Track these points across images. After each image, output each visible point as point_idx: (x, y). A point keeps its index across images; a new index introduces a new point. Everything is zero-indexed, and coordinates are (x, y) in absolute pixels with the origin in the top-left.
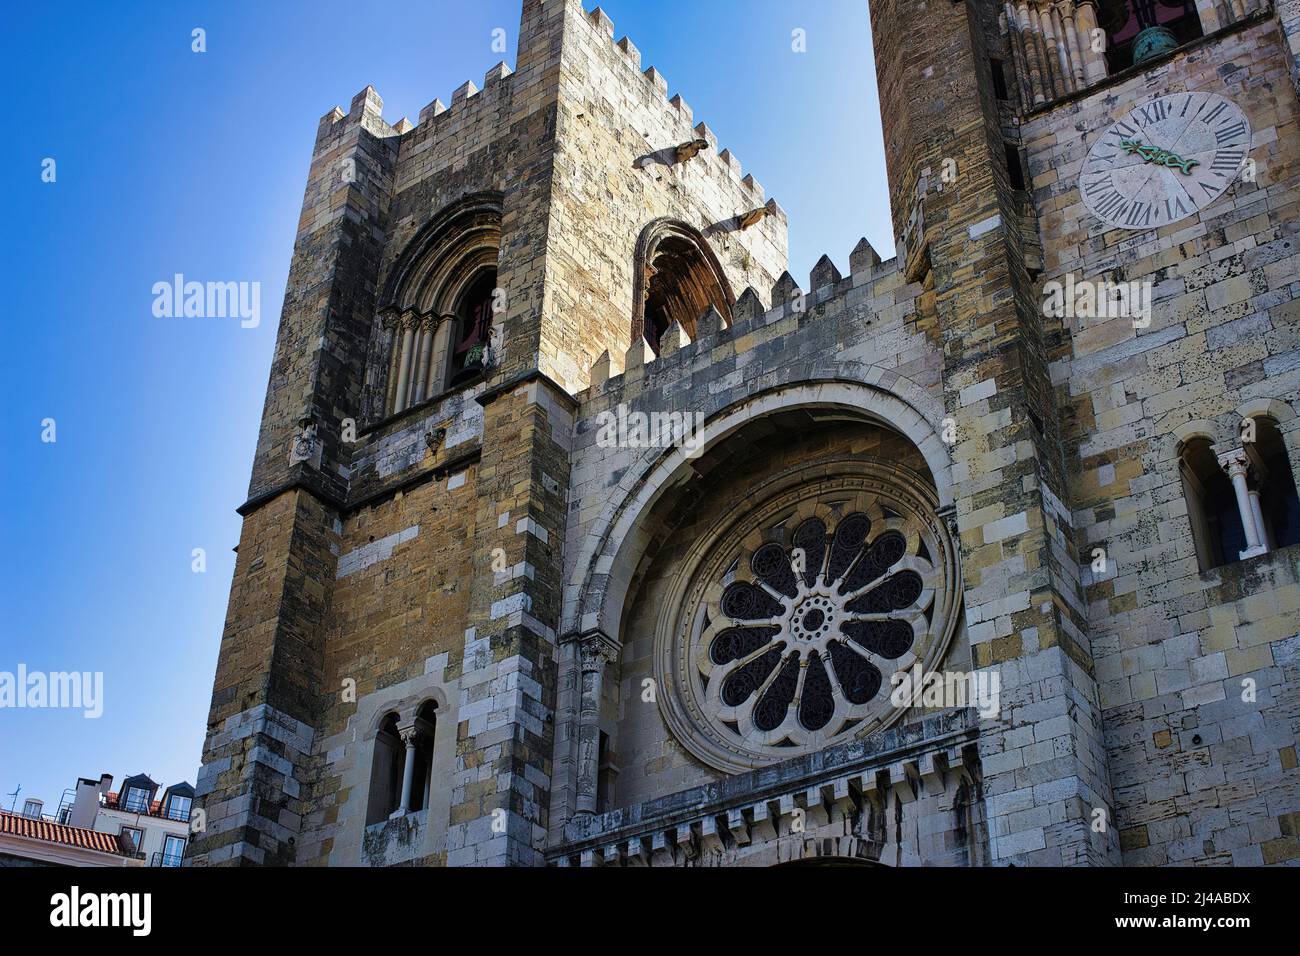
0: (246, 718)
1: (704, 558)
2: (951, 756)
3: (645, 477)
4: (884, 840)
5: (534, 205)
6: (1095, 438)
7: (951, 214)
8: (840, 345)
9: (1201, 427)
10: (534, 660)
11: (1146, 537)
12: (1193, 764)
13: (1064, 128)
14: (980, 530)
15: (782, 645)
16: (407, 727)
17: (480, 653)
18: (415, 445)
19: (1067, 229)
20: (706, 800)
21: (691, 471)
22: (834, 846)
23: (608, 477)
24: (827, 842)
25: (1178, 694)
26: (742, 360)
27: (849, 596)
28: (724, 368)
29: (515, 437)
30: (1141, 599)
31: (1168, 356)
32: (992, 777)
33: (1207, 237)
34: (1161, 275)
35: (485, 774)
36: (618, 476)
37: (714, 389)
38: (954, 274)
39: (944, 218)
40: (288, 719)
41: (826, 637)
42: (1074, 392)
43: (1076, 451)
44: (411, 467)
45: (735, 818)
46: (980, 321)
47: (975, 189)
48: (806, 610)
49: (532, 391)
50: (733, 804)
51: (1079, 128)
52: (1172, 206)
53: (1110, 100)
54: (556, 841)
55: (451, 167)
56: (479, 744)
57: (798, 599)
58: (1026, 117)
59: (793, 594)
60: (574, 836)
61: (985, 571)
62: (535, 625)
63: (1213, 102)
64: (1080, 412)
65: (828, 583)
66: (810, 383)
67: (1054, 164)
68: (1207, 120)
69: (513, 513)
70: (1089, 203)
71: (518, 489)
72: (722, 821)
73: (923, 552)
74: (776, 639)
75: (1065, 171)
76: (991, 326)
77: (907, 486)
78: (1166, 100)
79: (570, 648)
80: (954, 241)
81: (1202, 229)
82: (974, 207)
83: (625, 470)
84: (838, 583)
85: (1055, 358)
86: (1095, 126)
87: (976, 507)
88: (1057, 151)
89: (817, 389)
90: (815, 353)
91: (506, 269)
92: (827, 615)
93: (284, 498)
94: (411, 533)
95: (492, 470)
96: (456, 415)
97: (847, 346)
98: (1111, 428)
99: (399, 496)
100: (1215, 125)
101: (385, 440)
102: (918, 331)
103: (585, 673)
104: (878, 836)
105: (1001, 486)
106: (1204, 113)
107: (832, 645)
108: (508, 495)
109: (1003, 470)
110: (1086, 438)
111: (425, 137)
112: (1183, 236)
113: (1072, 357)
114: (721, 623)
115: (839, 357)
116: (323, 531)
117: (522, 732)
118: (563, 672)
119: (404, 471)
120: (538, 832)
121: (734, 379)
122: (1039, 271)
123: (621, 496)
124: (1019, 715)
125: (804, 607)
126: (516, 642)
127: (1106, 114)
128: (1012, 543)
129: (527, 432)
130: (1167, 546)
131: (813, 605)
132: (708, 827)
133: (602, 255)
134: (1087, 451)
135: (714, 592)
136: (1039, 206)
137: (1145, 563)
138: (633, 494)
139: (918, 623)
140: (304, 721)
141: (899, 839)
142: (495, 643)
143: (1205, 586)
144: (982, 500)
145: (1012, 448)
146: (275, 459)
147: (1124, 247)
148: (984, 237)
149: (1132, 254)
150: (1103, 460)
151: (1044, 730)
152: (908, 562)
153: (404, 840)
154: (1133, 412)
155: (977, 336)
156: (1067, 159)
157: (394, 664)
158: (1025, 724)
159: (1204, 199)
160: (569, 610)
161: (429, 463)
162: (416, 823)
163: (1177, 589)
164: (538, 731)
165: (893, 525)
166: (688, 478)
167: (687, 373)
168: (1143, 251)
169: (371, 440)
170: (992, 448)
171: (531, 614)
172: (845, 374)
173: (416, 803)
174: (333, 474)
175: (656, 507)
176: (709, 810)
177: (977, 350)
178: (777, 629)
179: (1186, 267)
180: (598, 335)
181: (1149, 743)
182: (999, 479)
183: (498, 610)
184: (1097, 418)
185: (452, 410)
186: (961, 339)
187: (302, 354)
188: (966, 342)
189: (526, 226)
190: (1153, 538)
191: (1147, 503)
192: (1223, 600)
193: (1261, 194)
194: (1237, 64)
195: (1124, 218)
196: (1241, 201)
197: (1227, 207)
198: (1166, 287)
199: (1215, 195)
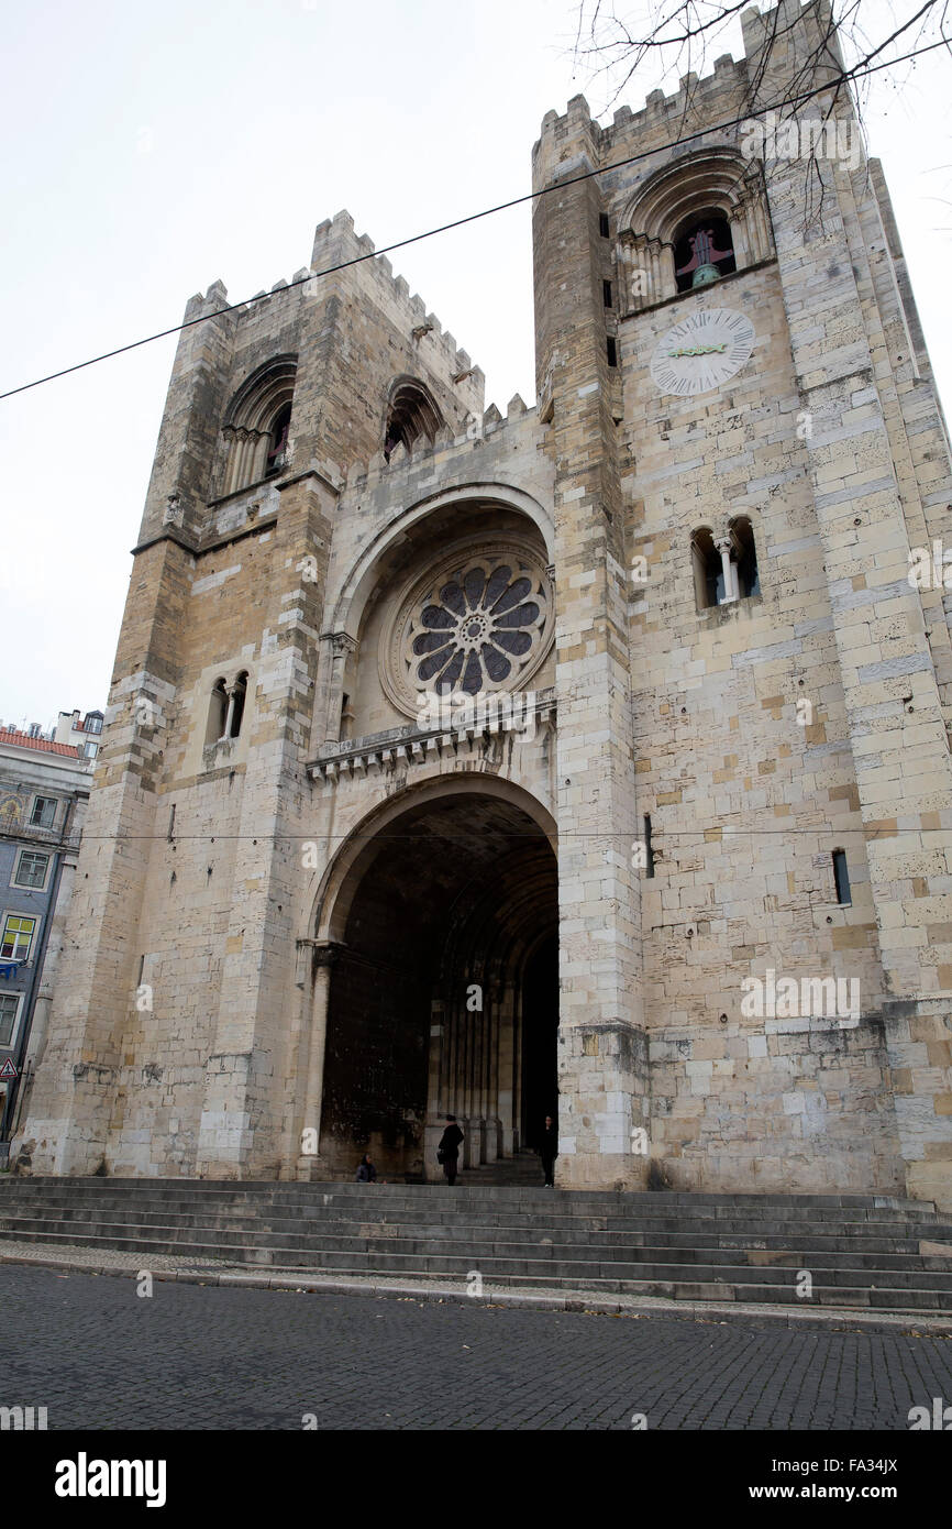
0: (133, 679)
1: (412, 591)
2: (542, 715)
3: (377, 539)
4: (502, 763)
5: (316, 363)
6: (643, 526)
7: (569, 381)
8: (497, 462)
9: (706, 522)
10: (304, 650)
11: (667, 588)
12: (680, 724)
13: (644, 328)
14: (568, 580)
15: (455, 645)
16: (230, 686)
17: (272, 644)
18: (240, 514)
19: (640, 393)
20: (400, 736)
21: (405, 537)
22: (473, 764)
23: (355, 539)
24: (469, 763)
25: (676, 683)
26: (438, 469)
27: (495, 617)
28: (428, 472)
29: (298, 511)
30: (661, 625)
31: (691, 477)
32: (561, 729)
33: (722, 403)
34: (693, 425)
35: (271, 717)
36: (360, 538)
37: (421, 485)
38: (567, 420)
39: (564, 383)
40: (159, 680)
41: (481, 640)
42: (634, 497)
43: (631, 534)
44: (238, 529)
45: (416, 748)
46: (580, 449)
47: (585, 365)
48: (470, 623)
49: (310, 484)
50: (416, 739)
51: (653, 329)
52: (704, 382)
53: (673, 311)
54: (313, 758)
55: (269, 336)
56: (269, 699)
57: (466, 617)
58: (623, 319)
59: (463, 614)
60: (324, 755)
61: (568, 605)
62: (305, 628)
63: (736, 315)
64: (636, 509)
65: (484, 608)
66: (478, 485)
67: (636, 351)
68: (731, 327)
69: (294, 559)
70: (655, 377)
71: (298, 544)
72: (409, 748)
73: (541, 591)
74: (451, 641)
75: (642, 355)
76: (586, 453)
77: (533, 551)
78: (708, 313)
79: (327, 641)
80: (569, 398)
81: (720, 398)
82: (583, 377)
83: (365, 534)
84: (490, 608)
85: (625, 475)
86: (663, 328)
87: (567, 566)
88: (639, 343)
89: (482, 488)
90: (483, 465)
91: (297, 404)
92: (482, 628)
93: (159, 546)
94: (237, 569)
95: (283, 532)
96: (266, 497)
97: (502, 462)
98: (654, 519)
99: (230, 546)
100: (735, 331)
101: (223, 510)
102: (545, 454)
103: (335, 658)
104: (498, 760)
105: (583, 553)
106: (729, 322)
107: (484, 645)
108: (293, 548)
109: (584, 544)
110: (639, 526)
111: (254, 316)
112: (708, 402)
113: (635, 475)
114: (420, 630)
115: (496, 469)
116: (183, 566)
117: (294, 691)
118: (321, 657)
119: (233, 531)
120: (302, 752)
121: (433, 480)
122: (621, 420)
123: (361, 551)
124: (580, 693)
125: (469, 622)
126: (293, 638)
127: (670, 319)
128: (585, 589)
129: (305, 510)
130: (678, 594)
131: (475, 621)
132: (401, 752)
133: (359, 397)
134: (638, 534)
135: (417, 612)
136: (624, 378)
137: (665, 604)
138: (368, 550)
139: (535, 634)
140: (169, 682)
141: (510, 763)
142: (280, 637)
143: (698, 619)
144: (570, 561)
145: (591, 530)
146: (154, 520)
147: (673, 406)
148: (588, 397)
149: (677, 411)
150: (647, 540)
151: (594, 701)
152: (532, 597)
153: (227, 753)
154: (668, 510)
155: (577, 459)
156: (644, 347)
157: (224, 649)
158: (583, 698)
159: (723, 379)
160: (327, 619)
161: (249, 527)
162: (233, 745)
163: (683, 620)
164: (305, 693)
165: (524, 574)
166: (402, 541)
167: (406, 475)
168: (684, 410)
169: (215, 511)
170: (579, 530)
171: (303, 621)
172: (498, 480)
173: (235, 732)
174: (190, 531)
175: (382, 557)
176: (401, 742)
177: (577, 468)
178: (453, 635)
179: (708, 421)
180: (355, 449)
181: (657, 713)
182: (581, 549)
183: (283, 618)
184: (646, 514)
185: (263, 494)
186: (567, 461)
187: (172, 455)
188: (571, 463)
190: (672, 588)
191: (670, 567)
192: (708, 628)
193: (757, 377)
194: (752, 292)
195: (675, 388)
196: (746, 381)
197: (736, 384)
198: (695, 434)
199: (730, 376)
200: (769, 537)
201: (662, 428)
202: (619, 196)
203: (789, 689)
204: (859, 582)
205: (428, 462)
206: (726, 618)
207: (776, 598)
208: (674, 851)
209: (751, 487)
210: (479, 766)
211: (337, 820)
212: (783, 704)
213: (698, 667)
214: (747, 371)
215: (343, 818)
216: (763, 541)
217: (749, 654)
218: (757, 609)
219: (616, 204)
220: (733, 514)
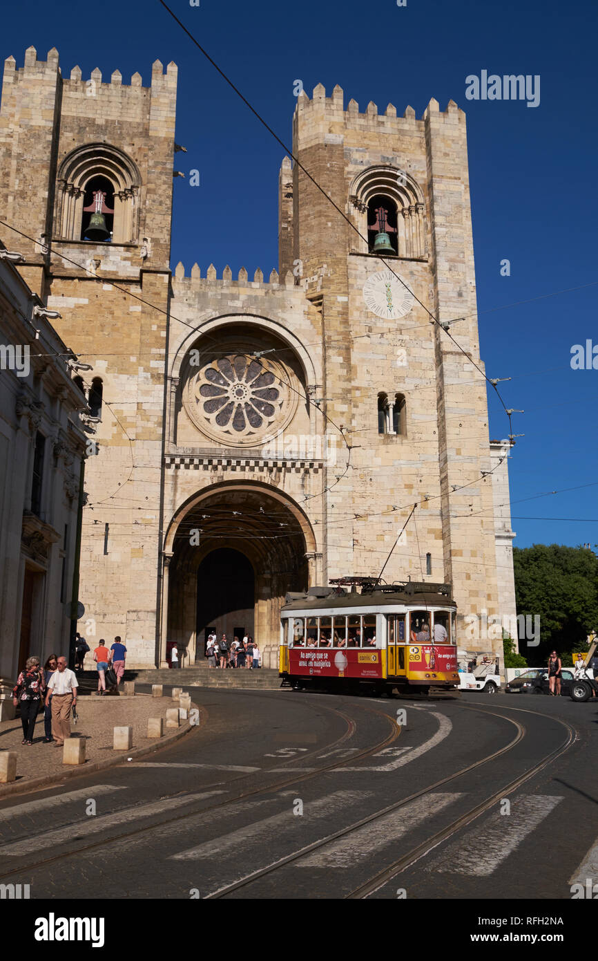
2: (306, 464)
6: (356, 381)
7: (332, 287)
8: (280, 311)
9: (386, 390)
11: (366, 417)
12: (369, 485)
13: (361, 264)
14: (333, 405)
15: (228, 398)
16: (87, 385)
17: (146, 379)
18: (85, 261)
19: (357, 304)
20: (224, 453)
23: (185, 320)
24: (261, 477)
26: (242, 297)
27: (253, 389)
28: (234, 297)
31: (380, 363)
33: (397, 329)
34: (382, 334)
36: (190, 321)
37: (230, 303)
39: (329, 288)
41: (244, 400)
44: (84, 271)
47: (341, 283)
48: (237, 388)
49: (166, 277)
50: (234, 458)
51: (366, 268)
53: (376, 263)
54: (165, 451)
56: (147, 413)
57: (235, 384)
58: (351, 254)
59: (233, 381)
60: (172, 451)
63: (407, 282)
64: (355, 371)
65: (247, 382)
67: (356, 277)
69: (159, 327)
70: (365, 298)
71: (161, 318)
73: (281, 384)
74: (225, 394)
75: (359, 282)
78: (393, 273)
79: (169, 382)
80: (332, 298)
81: (396, 326)
82: (340, 290)
83: (193, 321)
84: (250, 383)
86: (371, 270)
87: (333, 397)
88: (358, 272)
90: (271, 309)
92: (245, 393)
94: (85, 301)
95: (148, 304)
96: (106, 256)
97: (282, 312)
98: (361, 380)
100: (405, 291)
101: (68, 250)
102: (308, 318)
103: (171, 392)
104: (278, 480)
105: (341, 394)
107: (246, 404)
110: (354, 379)
112: (390, 325)
113: (353, 351)
114: (205, 381)
115: (279, 315)
119: (79, 270)
121: (238, 303)
123: (189, 330)
127: (374, 267)
130: (371, 422)
131: (240, 387)
132: (224, 463)
134: (354, 384)
139: (277, 408)
141: (283, 482)
143: (379, 438)
145: (346, 383)
147: (373, 320)
149: (375, 323)
150: (357, 389)
152: (275, 385)
154: (368, 377)
156: (360, 277)
159: (398, 316)
160: (169, 368)
161: (93, 272)
163: (372, 436)
165: (271, 370)
167: (219, 292)
168: (379, 325)
169: (59, 246)
170: (340, 380)
172: (281, 323)
176: (225, 458)
177: (336, 343)
178: (226, 391)
179: (390, 336)
181: (358, 477)
182: (340, 391)
183: (155, 365)
184: (356, 374)
185: (104, 253)
188: (332, 338)
189: (160, 196)
190: (368, 418)
191: (368, 407)
192: (384, 444)
193: (413, 323)
194: (415, 273)
195: (375, 309)
196: (408, 322)
197: (403, 322)
198: (382, 340)
199: (402, 316)
200: (412, 409)
201: (367, 330)
202: (350, 168)
203: (416, 482)
204: (458, 452)
205: (234, 290)
206: (392, 441)
207: (413, 439)
208: (363, 541)
209: (407, 380)
210: (267, 480)
211: (179, 490)
212: (412, 488)
213: (378, 461)
214: (408, 317)
215: (184, 490)
216: (410, 409)
217: (402, 462)
218: (405, 441)
219: (349, 173)
220: (398, 390)
